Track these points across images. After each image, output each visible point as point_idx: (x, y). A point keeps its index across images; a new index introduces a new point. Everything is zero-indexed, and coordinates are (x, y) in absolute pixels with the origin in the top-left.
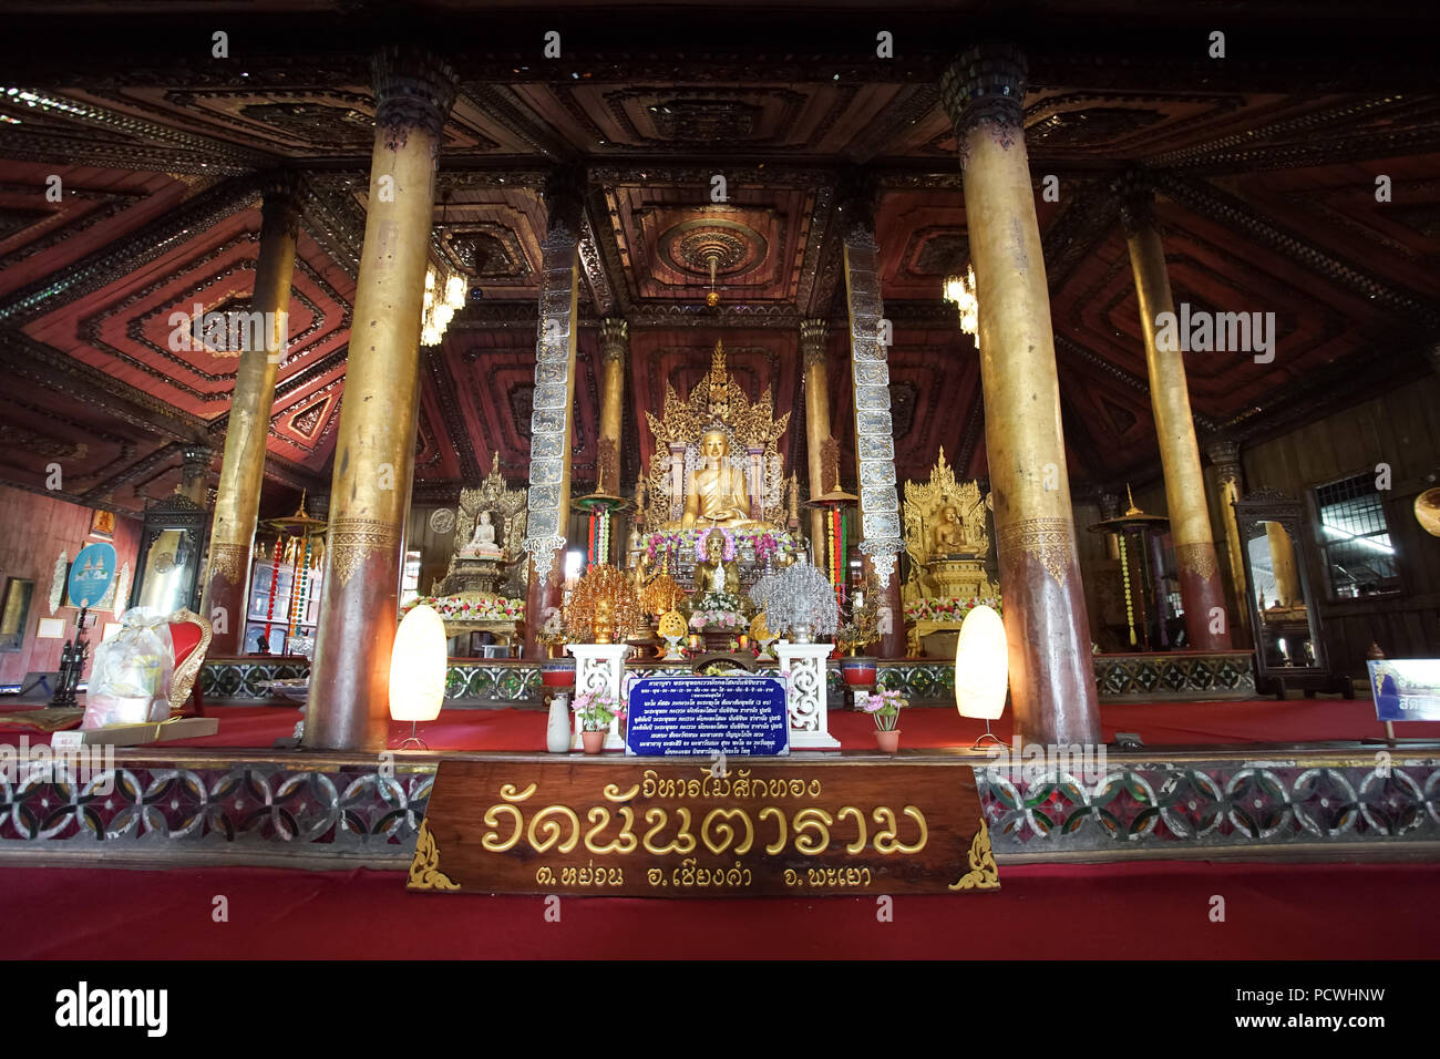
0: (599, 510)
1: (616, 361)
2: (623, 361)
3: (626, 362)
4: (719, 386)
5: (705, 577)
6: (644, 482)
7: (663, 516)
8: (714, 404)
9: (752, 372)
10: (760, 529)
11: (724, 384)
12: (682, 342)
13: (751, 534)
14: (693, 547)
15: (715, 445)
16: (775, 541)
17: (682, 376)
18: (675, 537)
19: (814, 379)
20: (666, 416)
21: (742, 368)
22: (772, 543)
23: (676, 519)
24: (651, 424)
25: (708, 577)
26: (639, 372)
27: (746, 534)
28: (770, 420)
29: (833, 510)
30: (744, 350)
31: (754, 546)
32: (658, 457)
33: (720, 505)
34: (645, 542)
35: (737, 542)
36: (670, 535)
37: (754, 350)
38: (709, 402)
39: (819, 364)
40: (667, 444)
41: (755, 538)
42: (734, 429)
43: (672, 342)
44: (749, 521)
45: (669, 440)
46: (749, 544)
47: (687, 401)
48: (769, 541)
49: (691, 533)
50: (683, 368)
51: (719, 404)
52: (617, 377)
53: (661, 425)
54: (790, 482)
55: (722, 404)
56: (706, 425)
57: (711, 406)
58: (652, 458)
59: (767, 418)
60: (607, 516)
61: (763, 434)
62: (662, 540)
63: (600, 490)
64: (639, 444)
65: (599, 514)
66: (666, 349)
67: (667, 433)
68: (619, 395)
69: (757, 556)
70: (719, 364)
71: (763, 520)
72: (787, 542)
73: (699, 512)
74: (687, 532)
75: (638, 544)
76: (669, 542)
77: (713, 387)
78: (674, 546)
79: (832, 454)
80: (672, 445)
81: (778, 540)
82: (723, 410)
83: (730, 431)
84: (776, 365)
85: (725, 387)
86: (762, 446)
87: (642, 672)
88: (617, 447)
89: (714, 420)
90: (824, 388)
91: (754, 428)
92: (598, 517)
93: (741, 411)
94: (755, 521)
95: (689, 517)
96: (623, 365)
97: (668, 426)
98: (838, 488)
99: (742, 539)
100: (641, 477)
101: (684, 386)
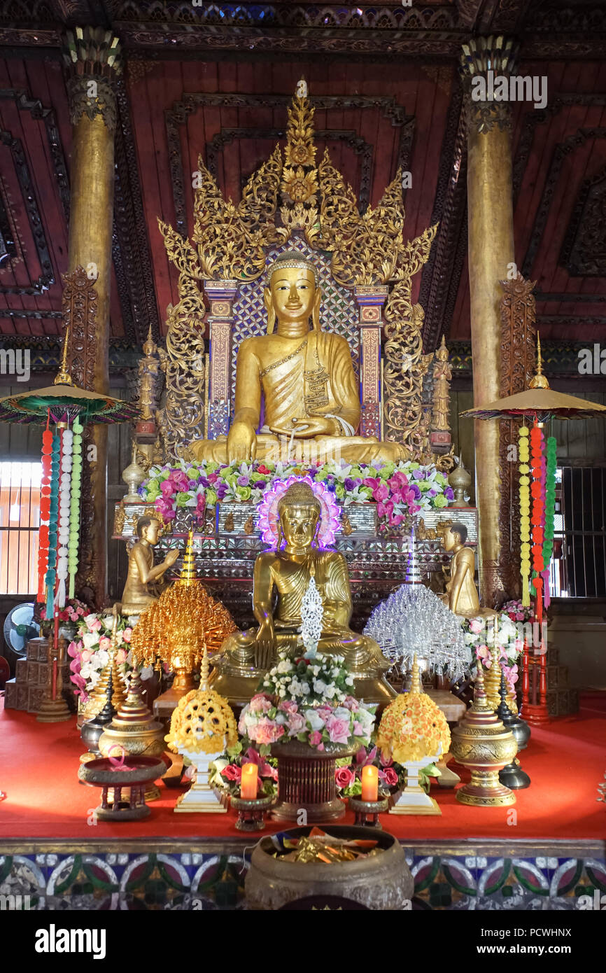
0: (61, 417)
1: (99, 117)
2: (111, 117)
3: (119, 120)
4: (300, 173)
5: (276, 587)
6: (156, 356)
7: (193, 421)
8: (291, 207)
9: (361, 148)
10: (383, 460)
11: (311, 168)
12: (229, 85)
13: (367, 473)
14: (249, 501)
15: (294, 289)
16: (414, 488)
17: (229, 152)
18: (214, 476)
19: (486, 161)
20: (197, 229)
21: (343, 139)
22: (409, 493)
23: (219, 429)
24: (169, 245)
25: (284, 590)
26: (147, 143)
27: (356, 474)
28: (400, 239)
29: (530, 426)
30: (347, 103)
31: (373, 500)
32: (182, 309)
33: (301, 406)
34: (152, 485)
35: (340, 491)
36: (204, 474)
37: (369, 101)
38: (280, 204)
39: (496, 128)
40: (201, 284)
41: (374, 482)
42: (328, 256)
43: (210, 83)
44: (358, 441)
45: (202, 276)
46: (364, 495)
47: (239, 199)
48: (403, 489)
49: (246, 471)
50: (232, 136)
51: (299, 207)
52: (103, 149)
53: (187, 246)
54: (436, 360)
55: (307, 207)
56: (275, 247)
57: (284, 210)
58: (170, 310)
59: (393, 237)
60: (78, 428)
61: (386, 267)
62: (187, 484)
63: (64, 377)
64: (153, 276)
65: (62, 425)
66: (199, 98)
67: (199, 263)
68: (106, 185)
69: (379, 518)
70: (301, 129)
71: (386, 435)
72: (437, 488)
73: (262, 420)
74: (237, 469)
75: (139, 489)
76: (201, 488)
77: (288, 174)
78: (212, 498)
79: (521, 310)
80: (210, 287)
81: (421, 485)
82: (305, 219)
83: (320, 260)
84: (407, 134)
85: (313, 175)
86: (383, 290)
87: (123, 859)
88: (100, 289)
89: (291, 238)
90: (504, 176)
91: (367, 255)
92: (61, 431)
93: (342, 222)
94: (372, 441)
95: (243, 433)
96: (112, 126)
97: (202, 249)
98: (541, 381)
99: (349, 485)
100: (150, 347)
101: (233, 172)
